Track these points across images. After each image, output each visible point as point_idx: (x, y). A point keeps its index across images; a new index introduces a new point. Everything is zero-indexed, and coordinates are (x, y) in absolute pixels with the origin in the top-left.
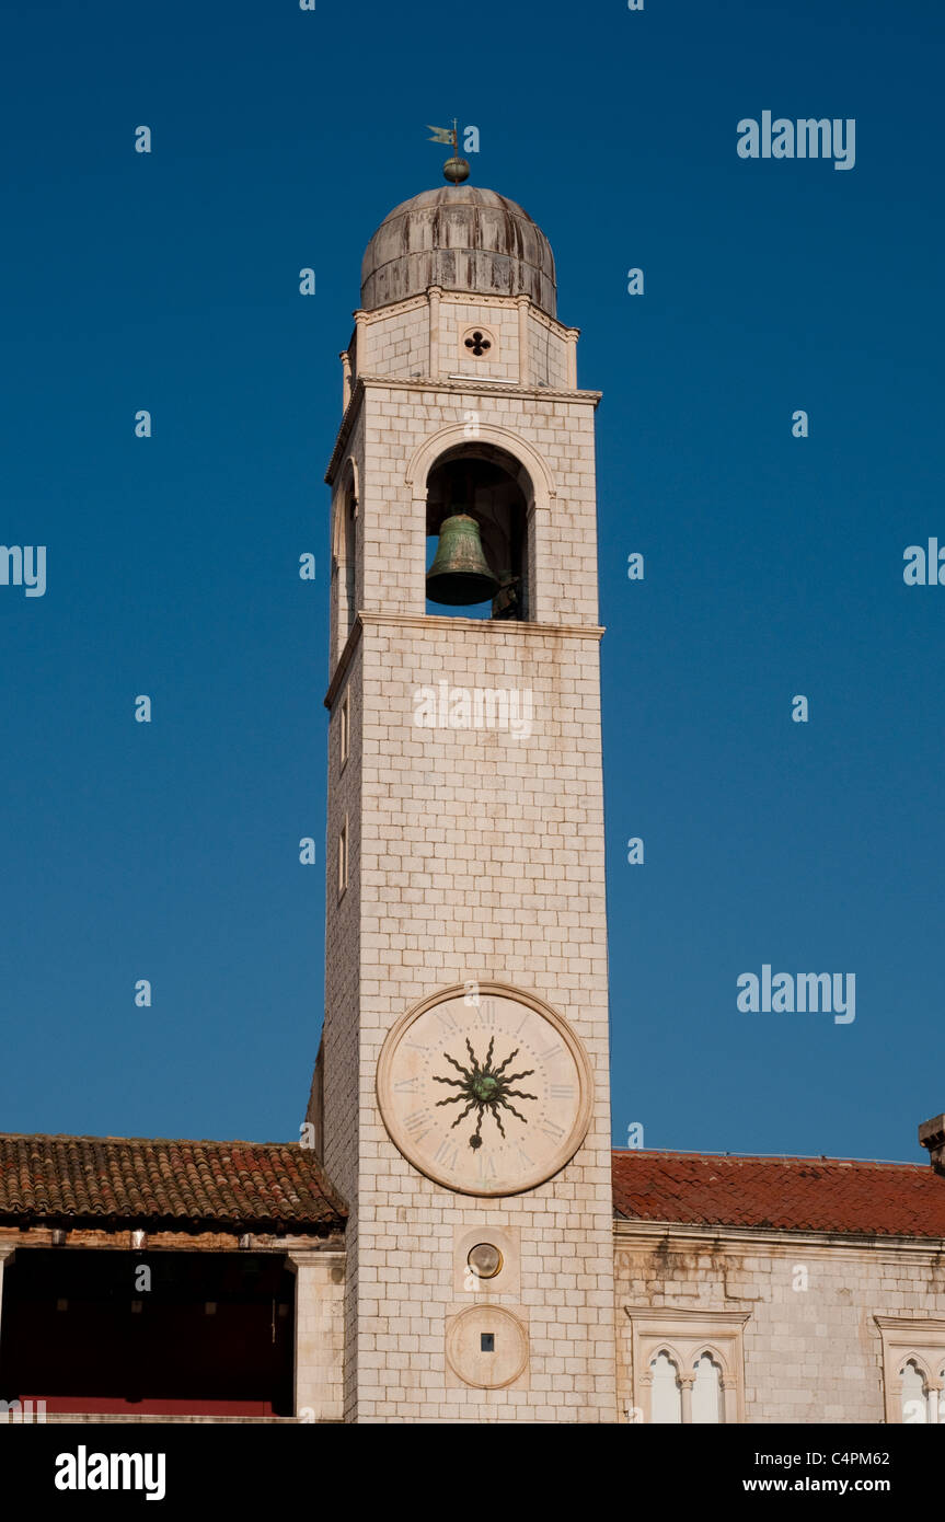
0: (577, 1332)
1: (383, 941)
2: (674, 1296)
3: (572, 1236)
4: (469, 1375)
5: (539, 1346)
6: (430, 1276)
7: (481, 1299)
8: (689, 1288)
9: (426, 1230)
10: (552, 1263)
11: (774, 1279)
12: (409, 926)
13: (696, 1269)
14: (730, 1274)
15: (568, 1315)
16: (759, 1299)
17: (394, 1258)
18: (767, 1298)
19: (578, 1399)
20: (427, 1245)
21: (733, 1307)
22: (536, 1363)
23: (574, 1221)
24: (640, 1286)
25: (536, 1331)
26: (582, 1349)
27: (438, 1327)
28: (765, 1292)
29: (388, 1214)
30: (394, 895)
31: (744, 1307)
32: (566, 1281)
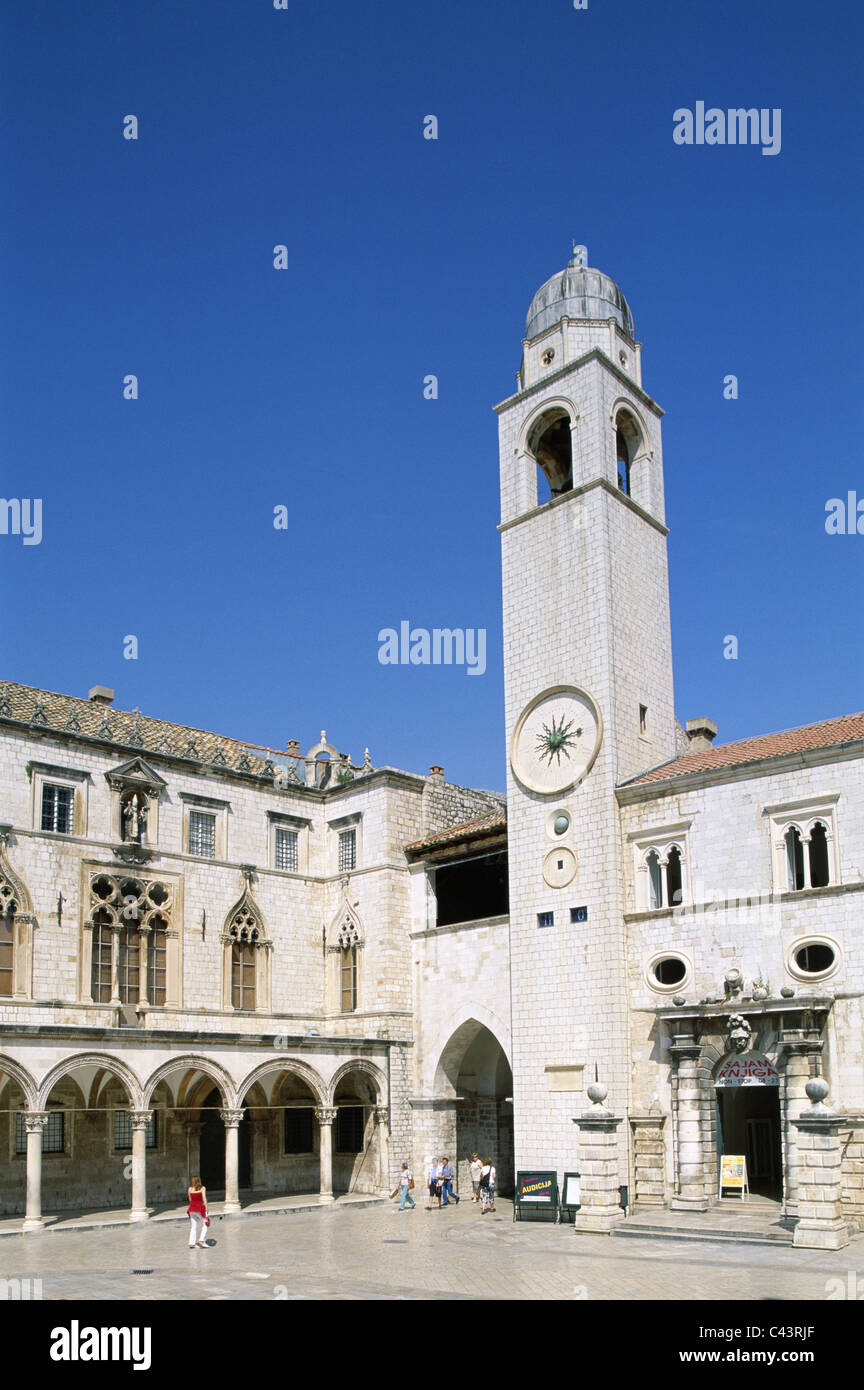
0: (598, 851)
1: (513, 683)
2: (653, 821)
3: (596, 803)
4: (553, 883)
5: (582, 862)
6: (536, 838)
7: (557, 845)
8: (660, 815)
9: (534, 817)
10: (586, 819)
11: (705, 799)
12: (523, 672)
13: (664, 804)
14: (681, 802)
15: (593, 843)
16: (698, 812)
17: (523, 834)
18: (702, 811)
19: (600, 885)
20: (535, 824)
21: (684, 819)
22: (581, 871)
23: (595, 795)
24: (635, 820)
25: (579, 854)
26: (601, 859)
27: (540, 862)
28: (701, 808)
29: (519, 813)
30: (516, 659)
31: (690, 818)
32: (592, 826)
